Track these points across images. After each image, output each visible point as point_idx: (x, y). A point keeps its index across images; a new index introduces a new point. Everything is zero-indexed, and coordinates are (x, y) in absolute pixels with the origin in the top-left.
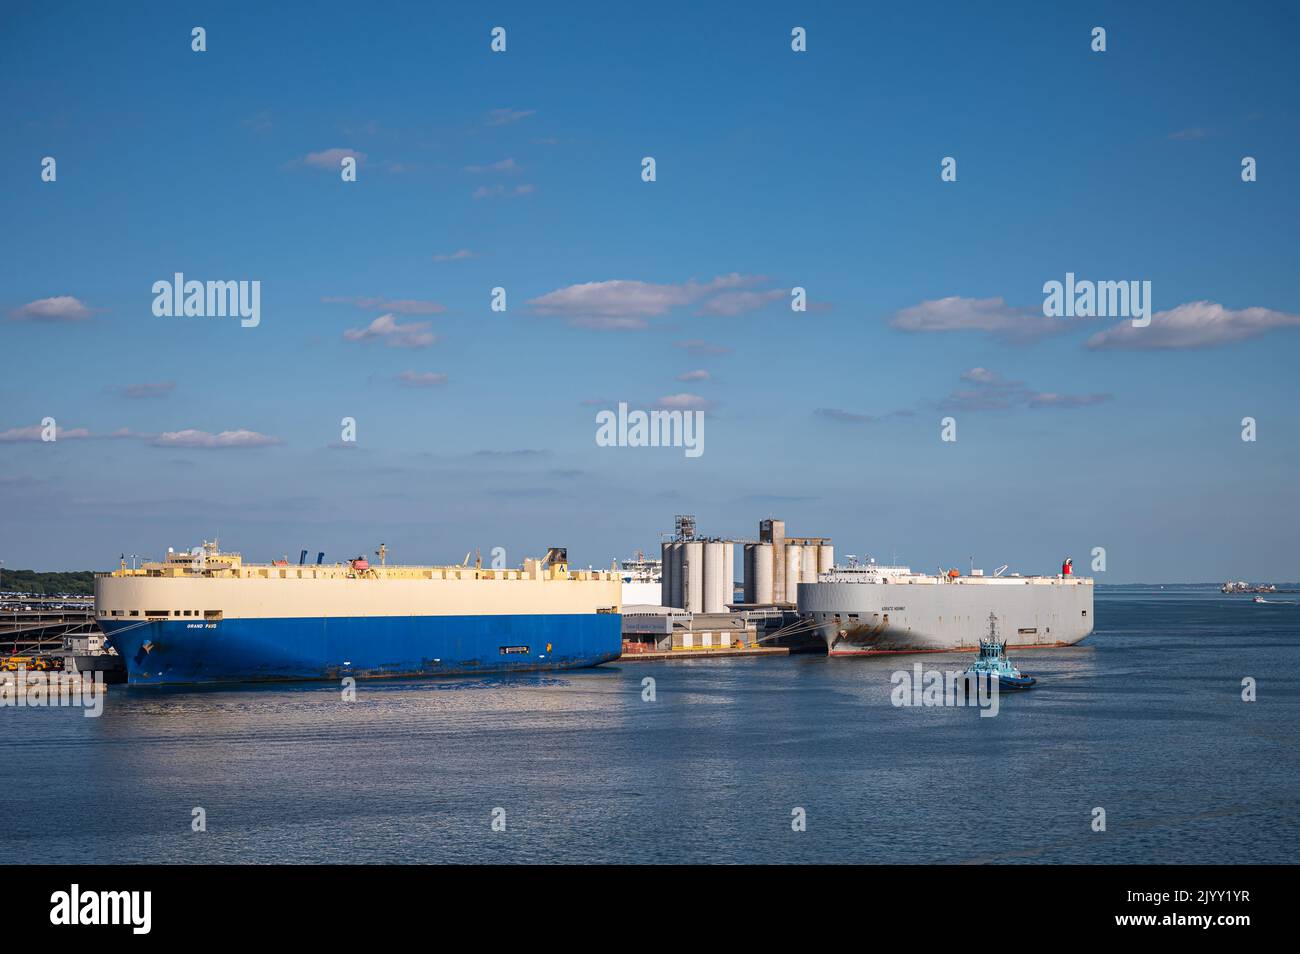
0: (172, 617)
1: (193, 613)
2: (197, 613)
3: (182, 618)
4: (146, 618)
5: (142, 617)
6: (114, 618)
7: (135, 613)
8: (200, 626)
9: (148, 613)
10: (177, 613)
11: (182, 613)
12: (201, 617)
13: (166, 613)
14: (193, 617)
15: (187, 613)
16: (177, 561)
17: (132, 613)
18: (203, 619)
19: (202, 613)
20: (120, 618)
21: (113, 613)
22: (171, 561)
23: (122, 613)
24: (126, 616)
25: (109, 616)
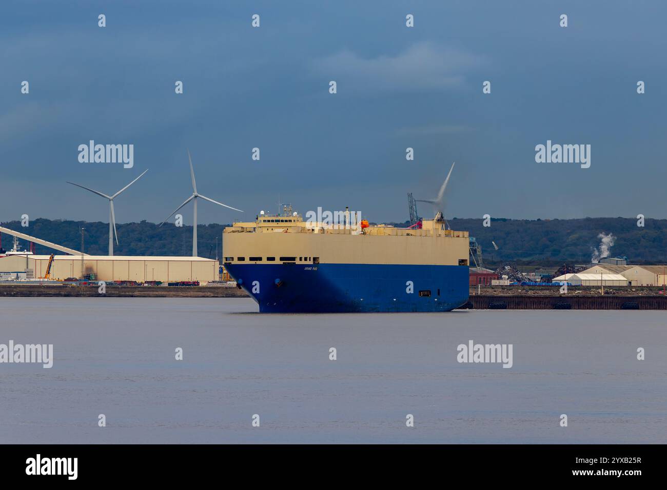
0: (298, 262)
2: (310, 260)
3: (303, 262)
4: (281, 263)
5: (278, 262)
6: (253, 262)
7: (273, 259)
8: (310, 269)
9: (282, 259)
10: (301, 259)
11: (303, 259)
12: (311, 263)
13: (294, 259)
14: (308, 263)
15: (306, 259)
16: (269, 221)
17: (269, 259)
18: (312, 263)
19: (312, 259)
20: (258, 262)
21: (251, 259)
22: (264, 221)
23: (260, 259)
24: (264, 262)
25: (247, 262)
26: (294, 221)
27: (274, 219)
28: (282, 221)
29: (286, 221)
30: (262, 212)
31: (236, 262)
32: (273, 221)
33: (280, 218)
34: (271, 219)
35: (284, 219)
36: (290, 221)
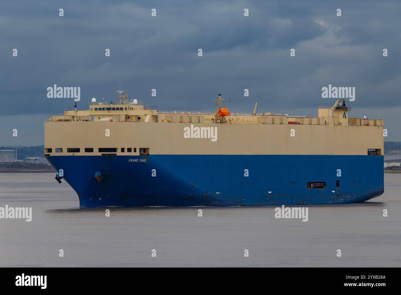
0: (119, 153)
1: (133, 150)
2: (135, 151)
3: (126, 153)
4: (100, 154)
5: (96, 153)
6: (71, 154)
7: (91, 150)
8: (136, 160)
9: (101, 150)
10: (123, 150)
11: (126, 150)
12: (137, 154)
13: (115, 150)
14: (132, 154)
15: (129, 150)
16: (100, 109)
17: (87, 150)
18: (139, 155)
19: (138, 150)
20: (76, 154)
21: (70, 150)
22: (96, 109)
23: (78, 150)
24: (82, 153)
25: (65, 153)
26: (126, 109)
27: (105, 106)
28: (114, 109)
29: (118, 109)
30: (94, 100)
31: (54, 154)
32: (104, 109)
33: (112, 106)
34: (102, 107)
35: (116, 106)
36: (122, 109)
